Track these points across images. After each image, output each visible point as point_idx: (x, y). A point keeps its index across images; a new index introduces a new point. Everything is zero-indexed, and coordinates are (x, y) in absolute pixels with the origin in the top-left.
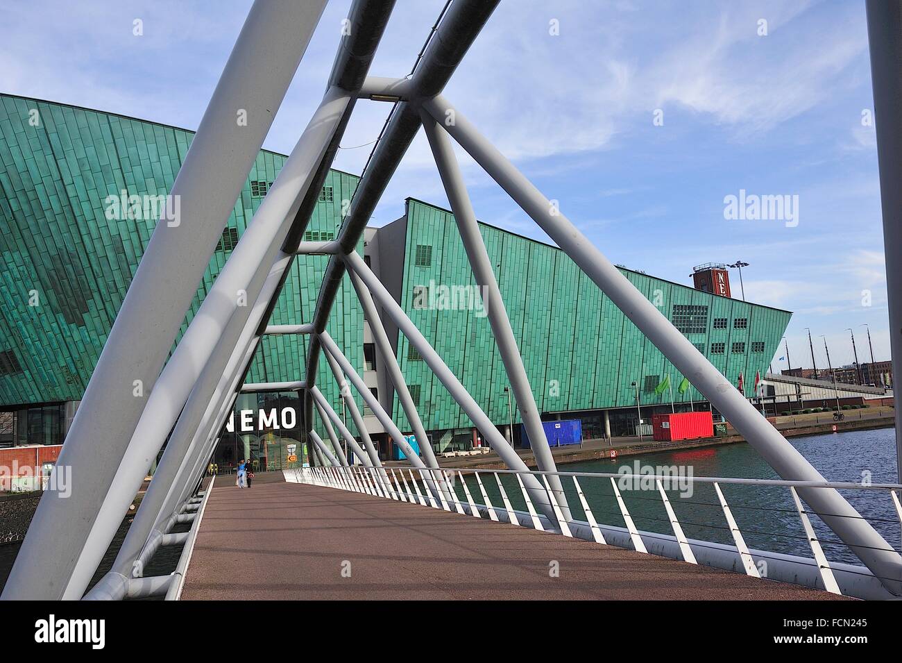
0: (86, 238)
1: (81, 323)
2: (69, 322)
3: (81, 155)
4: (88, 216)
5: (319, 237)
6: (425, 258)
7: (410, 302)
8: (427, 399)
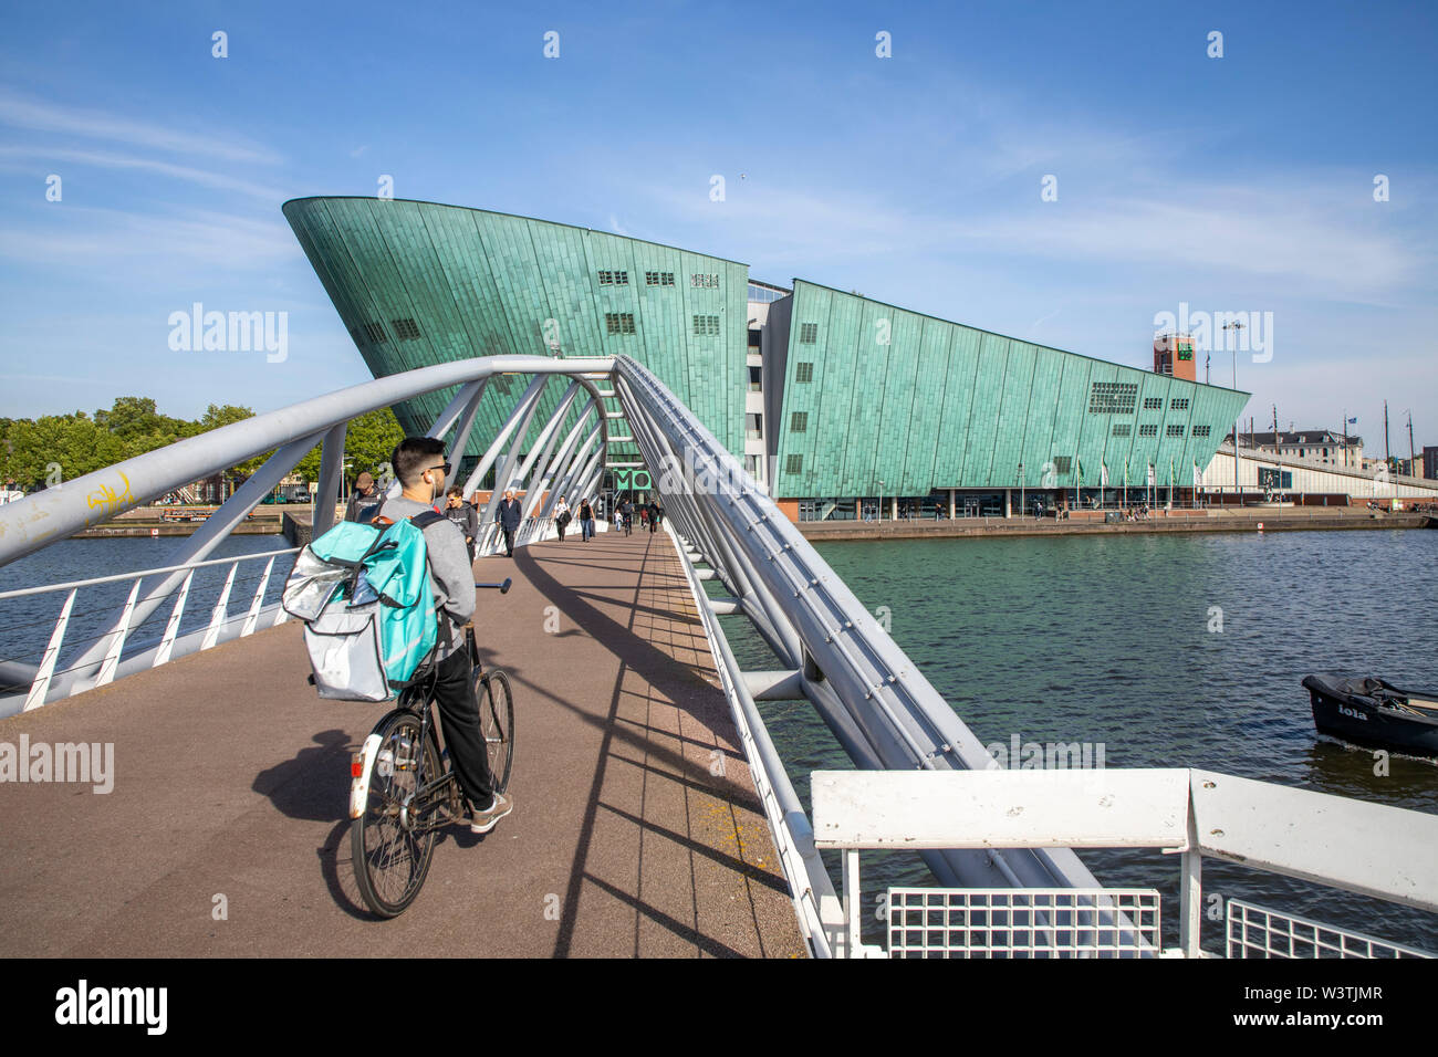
0: (511, 323)
1: (508, 392)
2: (499, 391)
3: (507, 253)
4: (512, 303)
5: (706, 319)
6: (809, 335)
7: (794, 377)
8: (810, 468)
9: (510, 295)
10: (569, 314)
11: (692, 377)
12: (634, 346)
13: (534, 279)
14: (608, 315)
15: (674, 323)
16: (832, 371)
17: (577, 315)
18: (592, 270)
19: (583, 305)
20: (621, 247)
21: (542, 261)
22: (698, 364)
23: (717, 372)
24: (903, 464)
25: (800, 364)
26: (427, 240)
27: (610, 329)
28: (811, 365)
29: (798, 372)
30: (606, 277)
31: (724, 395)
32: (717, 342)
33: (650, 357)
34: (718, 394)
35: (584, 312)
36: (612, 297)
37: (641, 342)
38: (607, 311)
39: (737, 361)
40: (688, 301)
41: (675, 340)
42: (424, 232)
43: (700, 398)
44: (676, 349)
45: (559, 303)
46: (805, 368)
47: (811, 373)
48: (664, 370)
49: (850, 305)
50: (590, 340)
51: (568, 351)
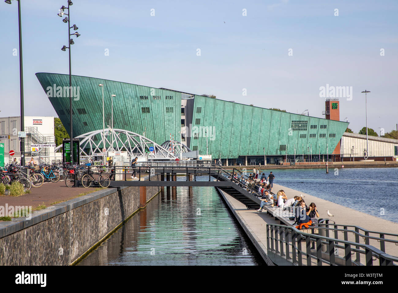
0: (115, 110)
3: (114, 91)
4: (115, 105)
5: (170, 108)
6: (199, 110)
7: (195, 123)
8: (200, 150)
10: (131, 108)
11: (166, 124)
12: (149, 116)
13: (122, 99)
14: (142, 108)
15: (161, 110)
16: (206, 121)
17: (134, 108)
18: (138, 96)
19: (135, 105)
20: (146, 90)
21: (124, 94)
22: (167, 121)
23: (173, 123)
24: (229, 148)
25: (196, 119)
26: (91, 88)
27: (143, 112)
28: (200, 119)
29: (196, 121)
30: (142, 97)
31: (175, 129)
32: (173, 115)
33: (154, 119)
34: (173, 129)
35: (136, 107)
36: (144, 103)
37: (151, 115)
38: (142, 107)
39: (178, 119)
40: (164, 103)
41: (161, 114)
42: (91, 85)
43: (168, 130)
44: (161, 117)
45: (129, 105)
46: (198, 120)
47: (200, 121)
48: (158, 123)
49: (211, 101)
50: (137, 115)
51: (131, 118)
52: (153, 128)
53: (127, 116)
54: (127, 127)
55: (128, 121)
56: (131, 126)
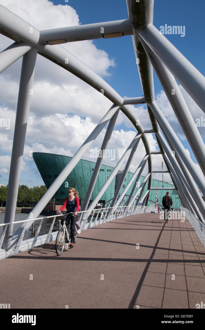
6: (126, 180)
7: (122, 187)
9: (77, 172)
10: (87, 175)
13: (81, 169)
15: (104, 178)
18: (91, 168)
19: (89, 174)
21: (83, 167)
25: (123, 185)
28: (125, 185)
30: (93, 169)
33: (99, 183)
35: (89, 175)
37: (98, 181)
39: (113, 184)
40: (106, 174)
45: (85, 174)
51: (86, 182)
52: (98, 188)
53: (83, 180)
54: (83, 187)
55: (84, 183)
56: (86, 187)
